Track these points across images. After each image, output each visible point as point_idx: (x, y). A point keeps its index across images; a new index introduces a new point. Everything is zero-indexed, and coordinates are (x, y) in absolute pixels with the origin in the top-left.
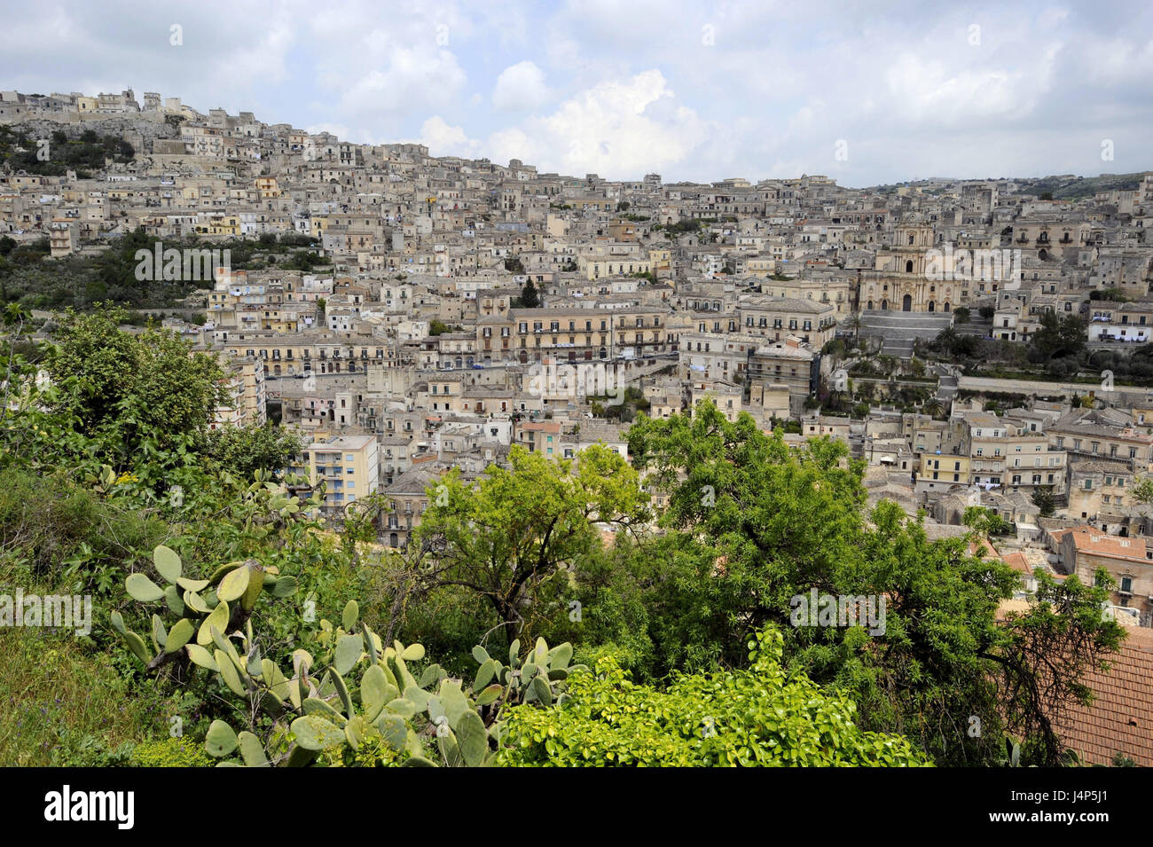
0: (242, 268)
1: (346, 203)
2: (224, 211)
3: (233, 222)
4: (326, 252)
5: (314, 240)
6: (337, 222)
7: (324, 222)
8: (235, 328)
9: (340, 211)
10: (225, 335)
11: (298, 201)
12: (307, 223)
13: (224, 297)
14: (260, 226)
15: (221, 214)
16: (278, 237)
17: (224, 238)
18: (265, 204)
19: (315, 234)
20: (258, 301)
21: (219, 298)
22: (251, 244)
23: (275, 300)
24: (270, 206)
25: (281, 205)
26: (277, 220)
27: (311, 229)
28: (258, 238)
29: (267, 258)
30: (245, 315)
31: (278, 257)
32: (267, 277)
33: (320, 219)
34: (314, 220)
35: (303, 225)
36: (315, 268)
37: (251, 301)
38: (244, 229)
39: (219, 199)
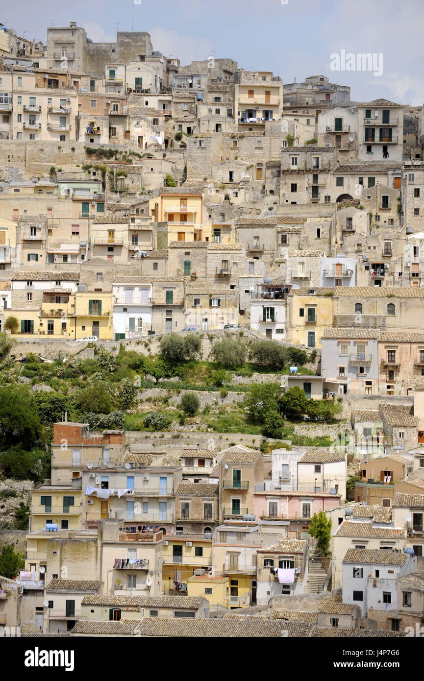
0: (117, 424)
1: (379, 260)
2: (74, 278)
3: (95, 305)
4: (327, 388)
5: (298, 358)
6: (359, 307)
7: (325, 309)
8: (96, 587)
9: (364, 278)
10: (70, 605)
11: (255, 254)
12: (280, 311)
13: (69, 502)
14: (161, 316)
15: (66, 286)
16: (206, 347)
17: (73, 348)
18: (174, 262)
19: (298, 339)
20: (154, 515)
21: (57, 505)
22: (138, 366)
23: (196, 514)
24: (187, 264)
25: (214, 265)
26: (204, 301)
27: (290, 325)
28: (155, 349)
29: (177, 400)
30: (122, 553)
31: (206, 398)
32: (175, 452)
33: (312, 300)
34: (297, 302)
35: (269, 313)
36: (300, 430)
37: (138, 513)
38: (120, 323)
39: (65, 249)
